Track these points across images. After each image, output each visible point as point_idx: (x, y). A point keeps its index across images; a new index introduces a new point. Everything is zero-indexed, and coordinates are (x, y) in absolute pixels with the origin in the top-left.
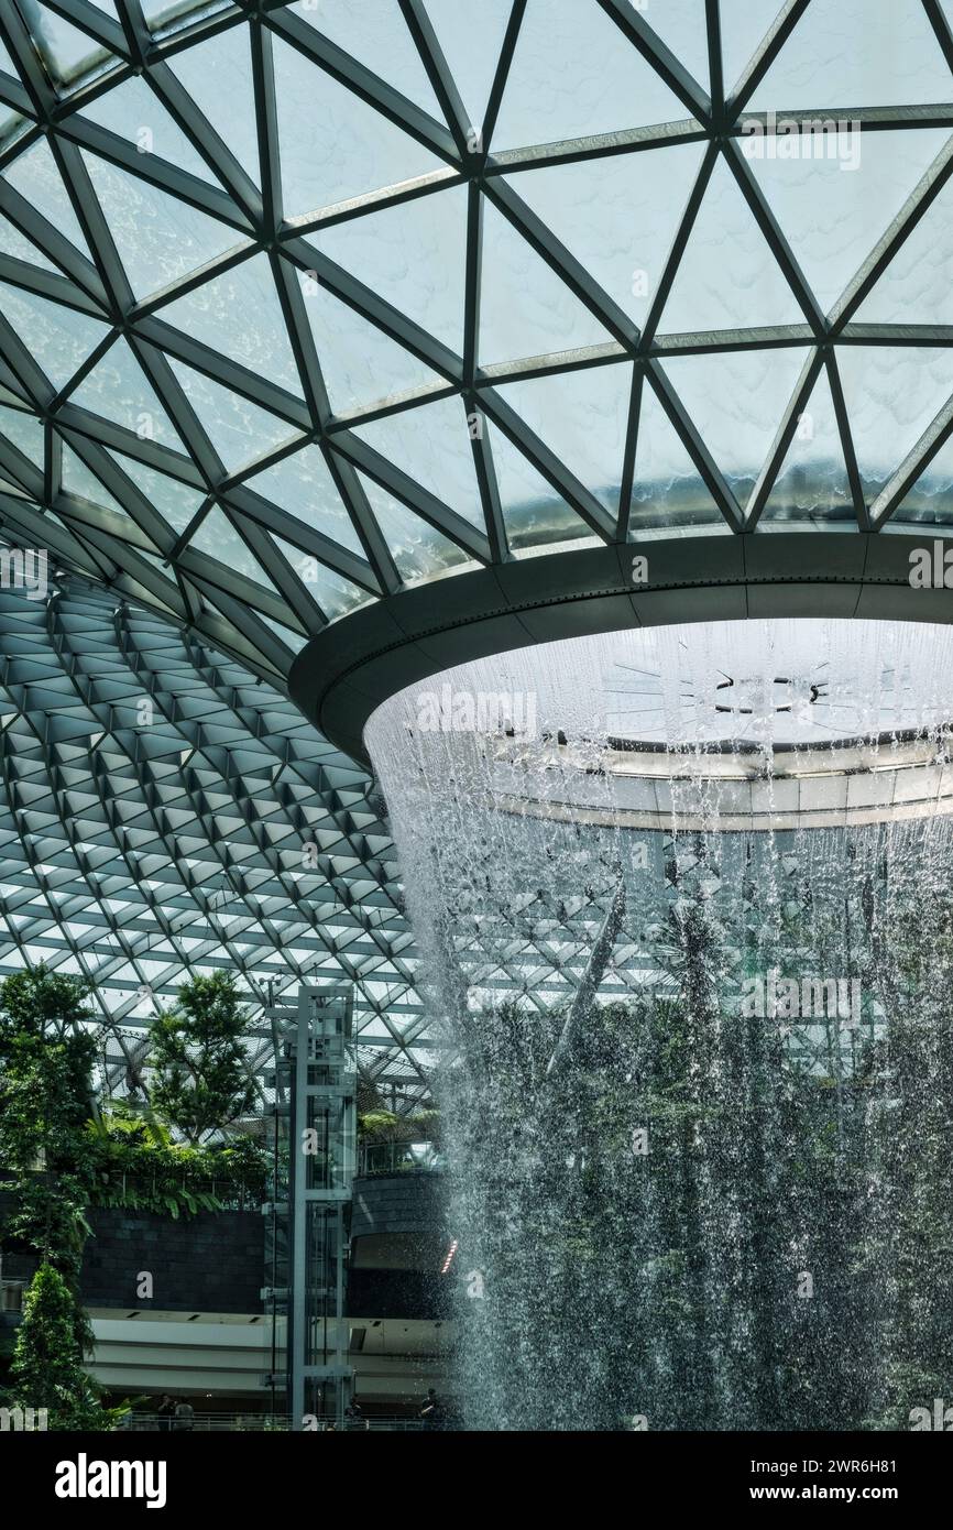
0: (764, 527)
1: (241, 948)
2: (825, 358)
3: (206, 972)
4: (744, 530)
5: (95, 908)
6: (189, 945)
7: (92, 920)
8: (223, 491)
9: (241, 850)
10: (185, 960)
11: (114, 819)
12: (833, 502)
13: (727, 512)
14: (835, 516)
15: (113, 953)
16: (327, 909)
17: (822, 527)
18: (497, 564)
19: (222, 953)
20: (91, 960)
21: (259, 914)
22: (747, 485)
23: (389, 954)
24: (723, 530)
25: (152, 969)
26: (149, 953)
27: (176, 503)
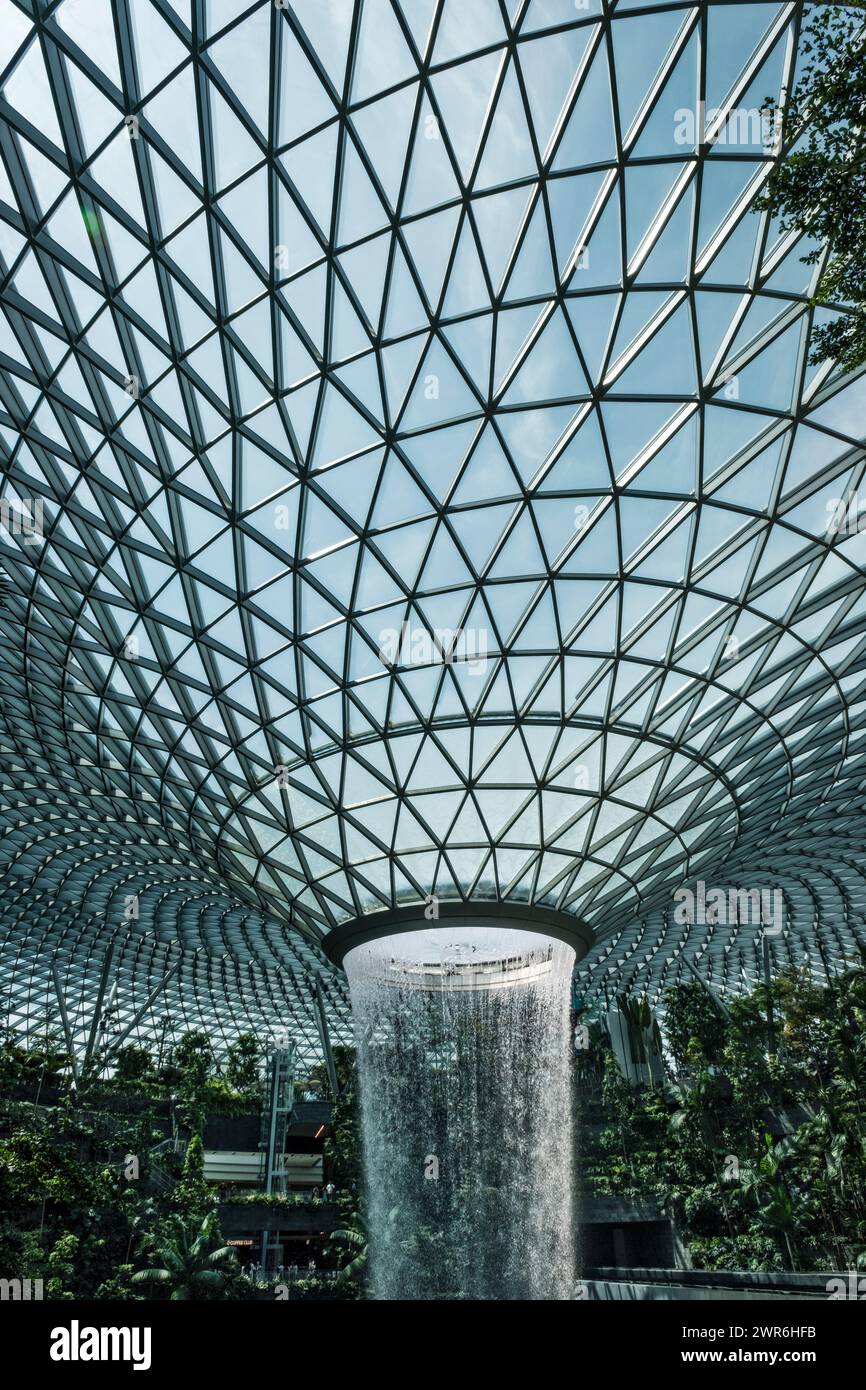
0: (471, 900)
1: (255, 1024)
2: (493, 852)
3: (243, 1032)
4: (466, 900)
5: (213, 1011)
6: (240, 1023)
7: (212, 1015)
8: (312, 884)
9: (262, 993)
10: (238, 1028)
11: (224, 981)
12: (490, 893)
13: (462, 895)
14: (491, 897)
15: (216, 1026)
16: (285, 1012)
17: (488, 900)
18: (393, 908)
19: (250, 1026)
20: (209, 1028)
21: (263, 1013)
22: (467, 886)
23: (301, 1027)
24: (460, 900)
25: (227, 1031)
26: (227, 1026)
27: (295, 886)
